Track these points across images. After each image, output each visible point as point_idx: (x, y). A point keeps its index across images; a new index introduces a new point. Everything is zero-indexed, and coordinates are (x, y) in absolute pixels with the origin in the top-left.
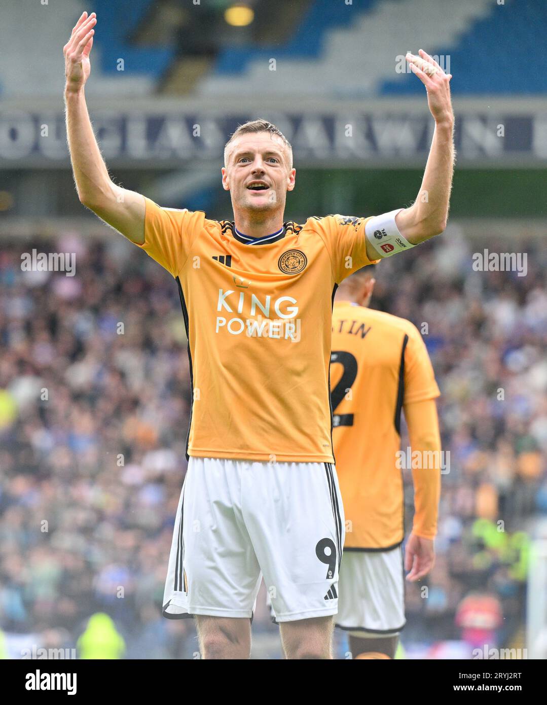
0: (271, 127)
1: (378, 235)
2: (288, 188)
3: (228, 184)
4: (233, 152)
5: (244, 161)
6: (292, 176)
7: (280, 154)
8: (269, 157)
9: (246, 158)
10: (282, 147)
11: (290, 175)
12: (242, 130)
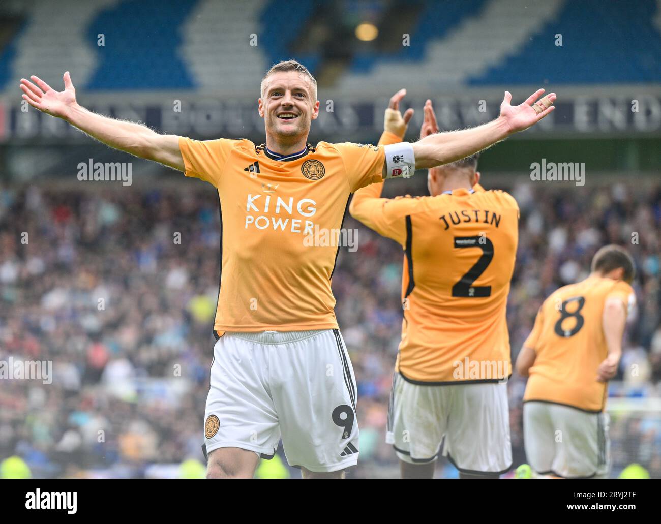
0: (300, 67)
1: (396, 159)
2: (312, 118)
3: (263, 113)
4: (267, 87)
5: (276, 94)
6: (317, 107)
7: (306, 90)
8: (298, 93)
9: (278, 92)
10: (308, 84)
11: (314, 106)
12: (276, 68)
